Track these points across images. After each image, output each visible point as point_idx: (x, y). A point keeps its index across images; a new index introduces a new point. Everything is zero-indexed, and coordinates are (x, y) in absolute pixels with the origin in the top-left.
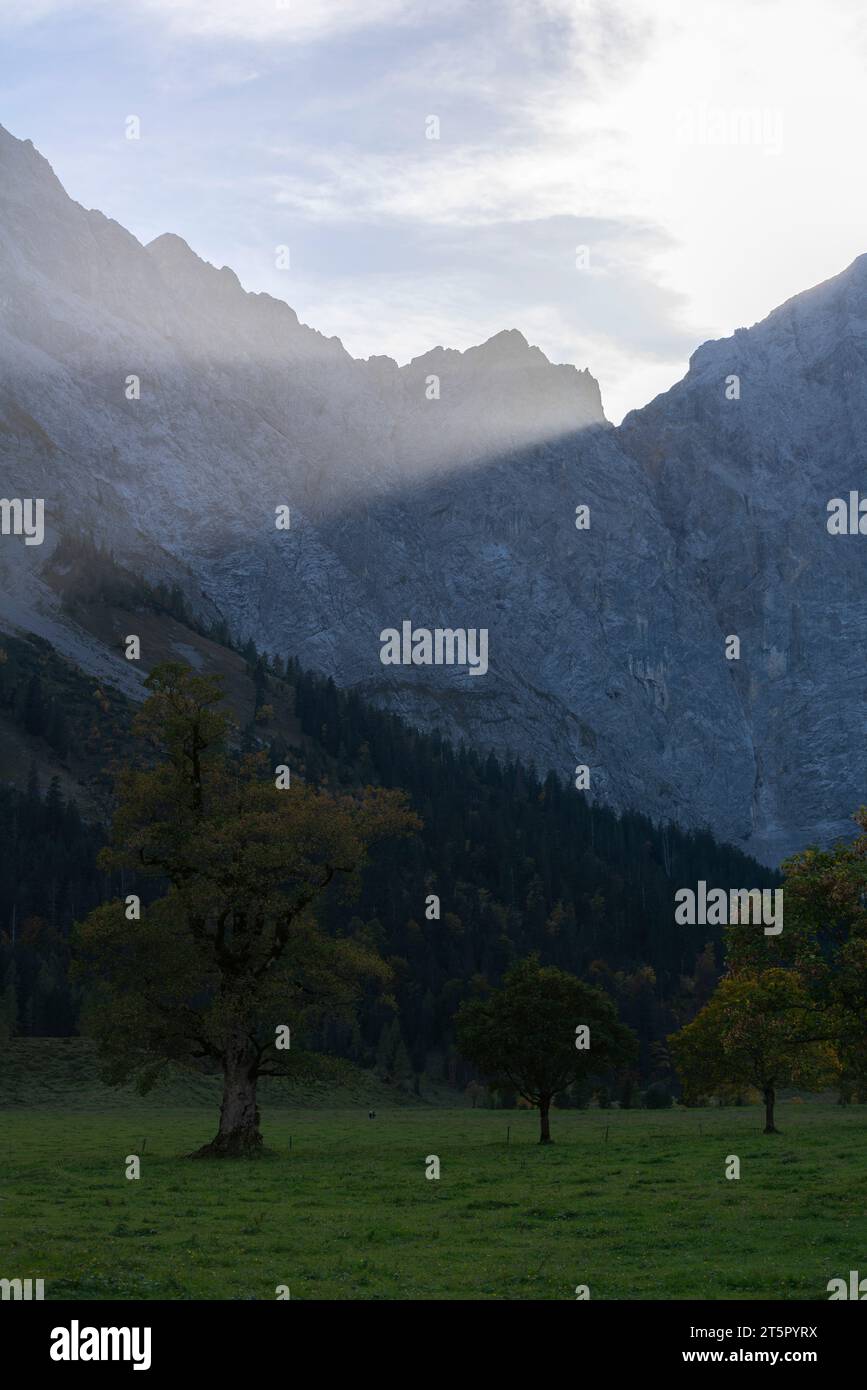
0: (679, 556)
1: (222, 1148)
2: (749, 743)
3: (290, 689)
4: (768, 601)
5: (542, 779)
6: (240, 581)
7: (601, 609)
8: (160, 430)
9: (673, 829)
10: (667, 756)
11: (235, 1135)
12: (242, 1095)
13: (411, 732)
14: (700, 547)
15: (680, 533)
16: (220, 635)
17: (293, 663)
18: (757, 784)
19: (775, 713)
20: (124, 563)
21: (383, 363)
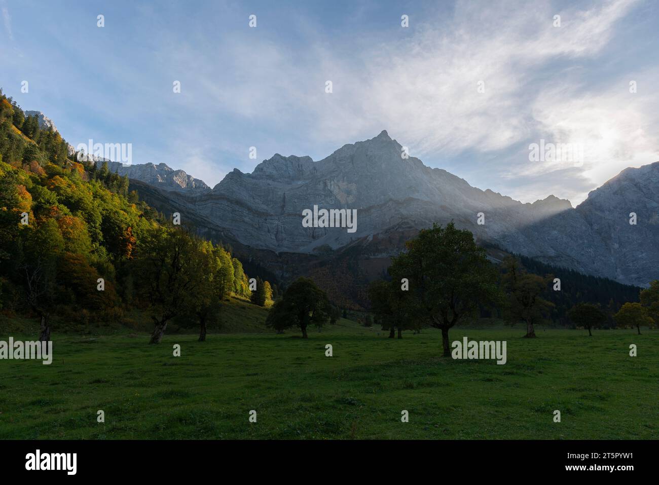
0: (592, 229)
1: (527, 336)
2: (613, 261)
3: (520, 259)
4: (612, 235)
5: (571, 270)
6: (508, 242)
7: (577, 240)
8: (491, 220)
9: (600, 278)
10: (595, 264)
11: (530, 334)
12: (531, 327)
13: (544, 264)
14: (596, 227)
15: (591, 225)
16: (506, 251)
17: (520, 255)
18: (616, 268)
19: (618, 255)
20: (488, 241)
21: (528, 204)
